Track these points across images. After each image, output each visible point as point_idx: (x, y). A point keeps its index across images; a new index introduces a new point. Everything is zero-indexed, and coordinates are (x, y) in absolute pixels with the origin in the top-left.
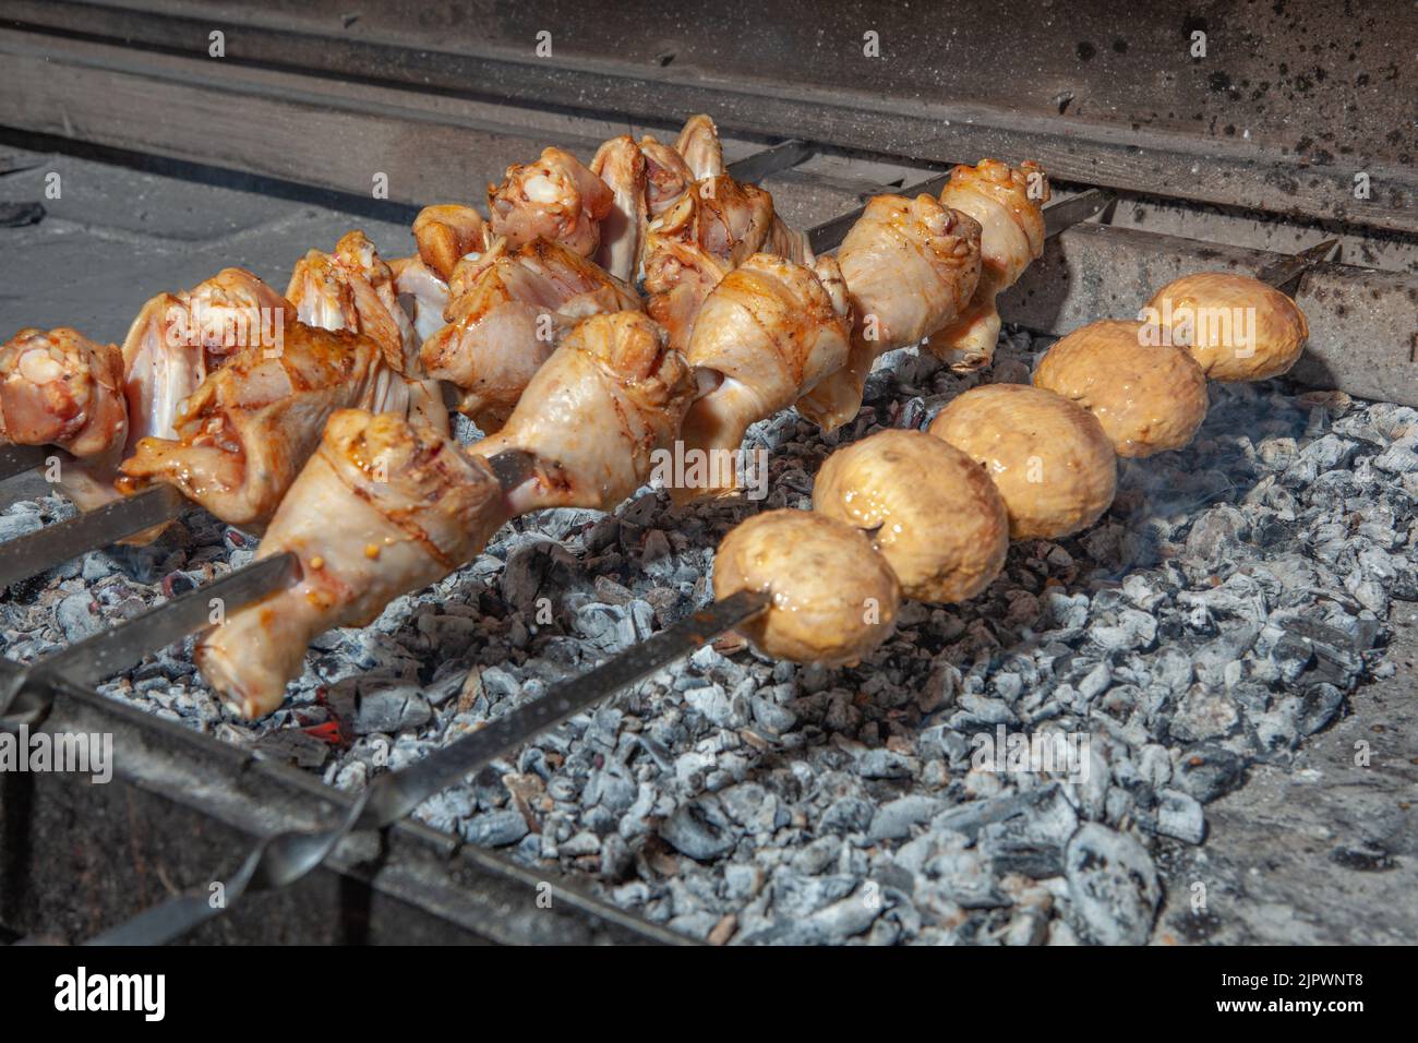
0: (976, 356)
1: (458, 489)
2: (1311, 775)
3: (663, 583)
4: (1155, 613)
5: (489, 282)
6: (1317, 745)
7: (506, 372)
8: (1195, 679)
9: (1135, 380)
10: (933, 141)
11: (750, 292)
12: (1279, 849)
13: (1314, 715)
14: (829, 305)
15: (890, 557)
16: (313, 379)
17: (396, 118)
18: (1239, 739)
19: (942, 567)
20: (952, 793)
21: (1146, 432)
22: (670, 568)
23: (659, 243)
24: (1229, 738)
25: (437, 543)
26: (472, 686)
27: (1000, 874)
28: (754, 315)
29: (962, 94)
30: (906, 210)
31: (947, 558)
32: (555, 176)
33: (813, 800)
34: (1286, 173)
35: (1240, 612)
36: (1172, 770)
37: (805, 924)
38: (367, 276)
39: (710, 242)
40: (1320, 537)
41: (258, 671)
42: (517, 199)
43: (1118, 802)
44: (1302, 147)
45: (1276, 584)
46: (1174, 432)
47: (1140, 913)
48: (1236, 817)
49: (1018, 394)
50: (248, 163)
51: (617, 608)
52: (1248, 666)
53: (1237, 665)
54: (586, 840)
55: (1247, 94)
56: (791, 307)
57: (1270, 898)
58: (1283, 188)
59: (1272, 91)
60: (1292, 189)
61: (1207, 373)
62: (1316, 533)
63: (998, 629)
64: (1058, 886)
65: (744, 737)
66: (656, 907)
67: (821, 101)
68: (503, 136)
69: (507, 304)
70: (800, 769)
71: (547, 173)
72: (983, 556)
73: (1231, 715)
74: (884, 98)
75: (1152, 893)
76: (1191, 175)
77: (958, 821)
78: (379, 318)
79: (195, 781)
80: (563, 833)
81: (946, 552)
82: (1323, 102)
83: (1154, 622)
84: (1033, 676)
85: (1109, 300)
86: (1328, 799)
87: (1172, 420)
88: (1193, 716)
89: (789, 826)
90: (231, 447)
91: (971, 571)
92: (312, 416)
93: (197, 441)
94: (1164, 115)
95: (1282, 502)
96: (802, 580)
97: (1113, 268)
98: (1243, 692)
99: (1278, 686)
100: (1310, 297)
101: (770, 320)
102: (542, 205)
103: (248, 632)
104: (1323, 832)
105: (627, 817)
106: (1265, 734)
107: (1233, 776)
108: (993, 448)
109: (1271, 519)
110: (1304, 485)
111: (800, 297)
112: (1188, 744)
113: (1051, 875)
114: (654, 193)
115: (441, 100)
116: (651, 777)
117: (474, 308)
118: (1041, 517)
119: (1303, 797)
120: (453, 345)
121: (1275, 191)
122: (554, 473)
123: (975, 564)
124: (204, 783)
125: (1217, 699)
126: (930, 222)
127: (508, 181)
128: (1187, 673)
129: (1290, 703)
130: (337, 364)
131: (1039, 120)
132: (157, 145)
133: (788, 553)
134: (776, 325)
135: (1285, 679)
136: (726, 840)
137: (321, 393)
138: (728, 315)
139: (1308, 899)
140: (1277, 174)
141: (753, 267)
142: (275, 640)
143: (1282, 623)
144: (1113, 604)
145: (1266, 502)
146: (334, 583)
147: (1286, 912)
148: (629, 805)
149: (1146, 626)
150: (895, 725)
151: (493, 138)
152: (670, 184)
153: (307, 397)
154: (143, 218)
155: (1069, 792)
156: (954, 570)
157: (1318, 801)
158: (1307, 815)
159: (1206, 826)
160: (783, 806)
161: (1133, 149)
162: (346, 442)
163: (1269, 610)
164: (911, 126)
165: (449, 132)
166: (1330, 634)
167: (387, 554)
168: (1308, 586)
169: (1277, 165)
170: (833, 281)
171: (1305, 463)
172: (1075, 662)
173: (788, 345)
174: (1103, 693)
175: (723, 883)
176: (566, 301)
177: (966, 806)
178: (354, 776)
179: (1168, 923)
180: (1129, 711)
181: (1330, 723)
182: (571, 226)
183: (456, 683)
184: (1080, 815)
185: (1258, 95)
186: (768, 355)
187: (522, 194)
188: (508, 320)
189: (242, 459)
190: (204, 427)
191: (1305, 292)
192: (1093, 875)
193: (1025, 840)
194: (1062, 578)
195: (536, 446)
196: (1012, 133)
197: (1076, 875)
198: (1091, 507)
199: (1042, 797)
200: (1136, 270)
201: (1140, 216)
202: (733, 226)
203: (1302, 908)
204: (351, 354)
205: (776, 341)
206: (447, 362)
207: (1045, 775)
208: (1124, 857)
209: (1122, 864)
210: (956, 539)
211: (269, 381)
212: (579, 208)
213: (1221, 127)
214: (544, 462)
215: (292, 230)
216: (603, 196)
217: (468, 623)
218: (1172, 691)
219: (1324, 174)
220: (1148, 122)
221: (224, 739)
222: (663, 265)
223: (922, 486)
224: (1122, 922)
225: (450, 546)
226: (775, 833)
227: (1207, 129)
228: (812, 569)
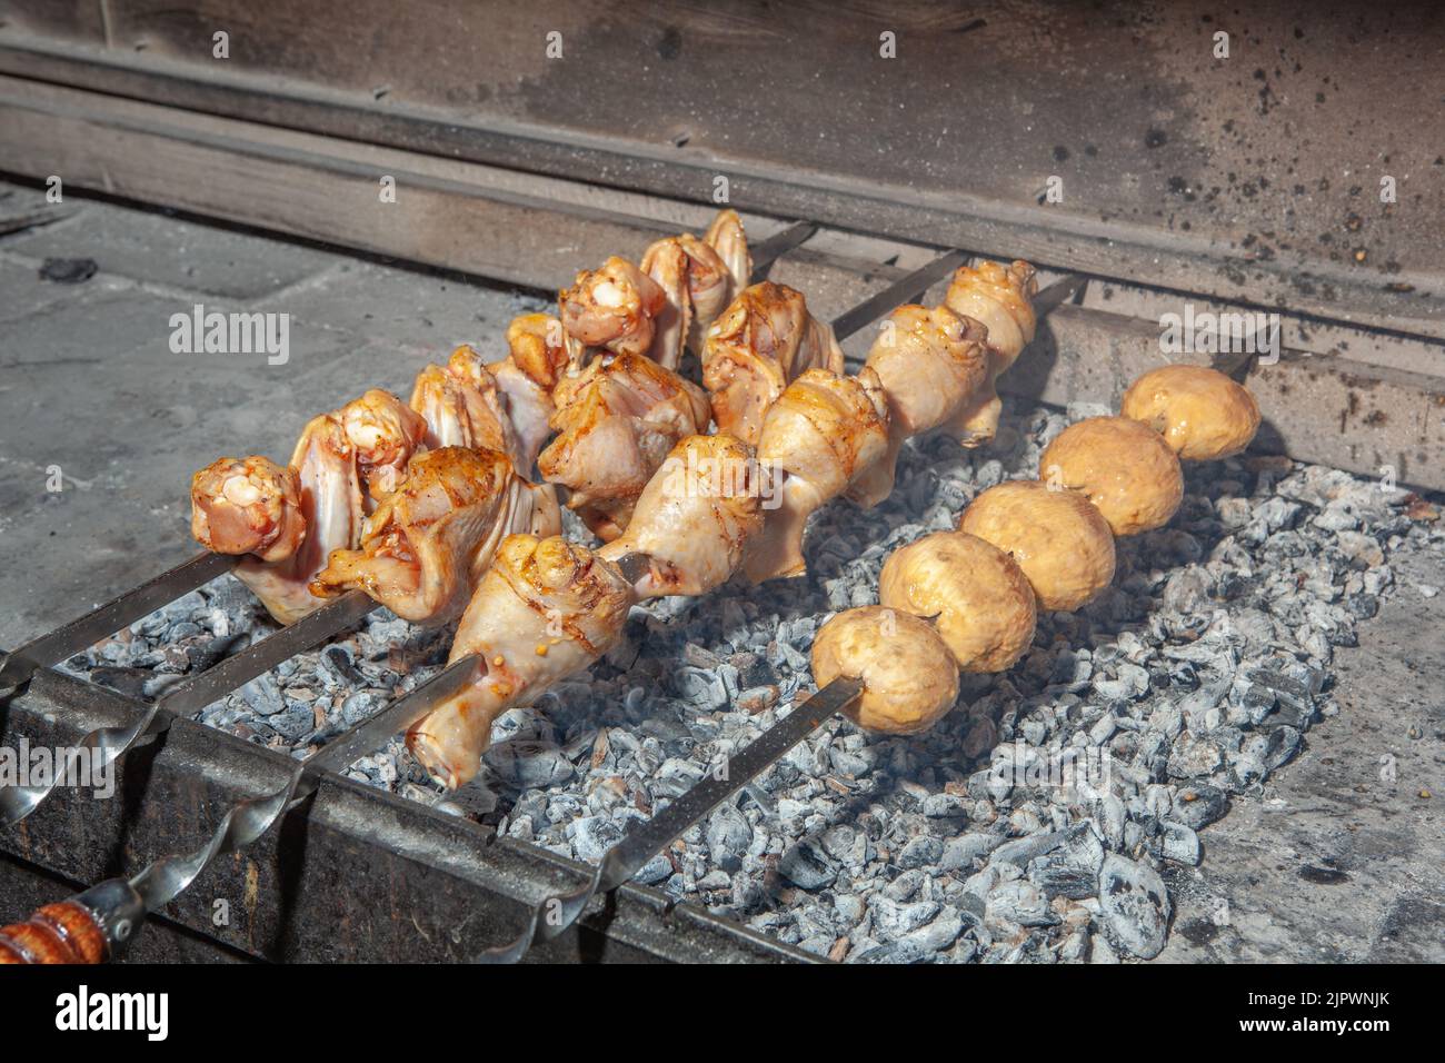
0: (982, 435)
1: (608, 597)
2: (1278, 803)
3: (742, 647)
4: (1146, 666)
5: (594, 400)
6: (1281, 778)
7: (609, 475)
8: (1184, 726)
9: (1125, 473)
10: (927, 226)
11: (810, 405)
12: (1258, 867)
13: (1278, 753)
14: (874, 412)
15: (946, 639)
16: (466, 495)
17: (433, 190)
18: (1222, 775)
19: (987, 647)
20: (1002, 828)
21: (1136, 516)
22: (746, 634)
23: (717, 347)
24: (1214, 775)
25: (591, 640)
26: (602, 745)
27: (1050, 899)
28: (814, 424)
29: (949, 184)
30: (928, 320)
31: (992, 640)
32: (620, 284)
33: (890, 836)
34: (1235, 267)
35: (1215, 664)
36: (1171, 804)
37: (904, 942)
38: (476, 385)
39: (759, 345)
40: (1274, 593)
41: (460, 752)
42: (588, 303)
43: (1133, 833)
44: (1248, 243)
45: (1242, 638)
46: (1158, 515)
47: (1158, 926)
48: (1224, 842)
49: (1035, 491)
50: (289, 224)
51: (708, 671)
52: (1224, 712)
53: (1216, 712)
54: (717, 877)
55: (1201, 196)
56: (844, 417)
57: (1253, 909)
58: (1233, 279)
59: (1222, 195)
60: (1240, 280)
61: (1178, 454)
62: (1271, 589)
63: (1018, 681)
64: (1092, 905)
65: (828, 784)
66: (786, 932)
67: (823, 186)
68: (534, 210)
69: (609, 417)
70: (879, 812)
71: (612, 280)
72: (1020, 637)
73: (1216, 757)
74: (880, 184)
75: (1165, 909)
76: (1153, 265)
77: (1012, 854)
78: (485, 419)
79: (444, 851)
80: (700, 871)
81: (991, 635)
82: (1266, 207)
83: (1147, 675)
84: (1052, 724)
85: (1086, 373)
86: (1292, 824)
87: (1156, 505)
88: (1186, 759)
89: (875, 860)
90: (405, 556)
91: (1010, 649)
92: (467, 527)
93: (378, 553)
94: (1129, 210)
95: (1240, 561)
96: (887, 668)
97: (1089, 347)
98: (1221, 735)
99: (1247, 727)
100: (1258, 377)
101: (827, 427)
102: (608, 309)
103: (451, 721)
104: (1291, 851)
105: (749, 856)
106: (1241, 771)
107: (1219, 808)
108: (1018, 539)
109: (1233, 575)
110: (1258, 544)
111: (851, 406)
112: (1184, 780)
113: (1086, 897)
114: (694, 285)
115: (467, 168)
116: (760, 820)
117: (583, 423)
118: (1058, 596)
119: (1272, 822)
120: (566, 455)
121: (1225, 282)
122: (665, 570)
123: (1013, 643)
124: (452, 853)
125: (1204, 745)
126: (947, 330)
127: (579, 287)
128: (1177, 721)
129: (1258, 742)
130: (481, 480)
131: (1019, 209)
132: (197, 204)
133: (874, 646)
134: (832, 432)
135: (1254, 722)
136: (829, 874)
137: (473, 507)
138: (793, 423)
139: (1283, 908)
140: (1227, 265)
141: (811, 381)
142: (471, 727)
143: (1250, 676)
144: (1111, 657)
145: (1227, 561)
146: (512, 677)
147: (1267, 919)
148: (746, 846)
149: (1140, 679)
150: (948, 771)
151: (525, 211)
152: (708, 278)
153: (463, 511)
154: (190, 272)
155: (1096, 828)
156: (998, 648)
157: (1284, 826)
158: (1277, 838)
159: (1202, 848)
160: (870, 843)
161: (1103, 241)
162: (519, 564)
163: (1238, 660)
164: (907, 213)
165: (483, 204)
166: (1287, 684)
167: (553, 652)
168: (1266, 639)
169: (1227, 259)
170: (875, 390)
171: (1257, 524)
172: (1085, 710)
173: (841, 447)
174: (1111, 738)
175: (834, 911)
176: (650, 409)
177: (1018, 842)
178: (524, 827)
179: (1177, 931)
180: (1132, 753)
181: (1290, 760)
182: (634, 325)
183: (588, 743)
184: (1105, 846)
185: (1210, 198)
186: (825, 456)
187: (592, 299)
188: (610, 432)
189: (417, 567)
190: (384, 541)
191: (1254, 372)
192: (1121, 897)
193: (1065, 869)
194: (1067, 634)
195: (653, 549)
196: (997, 223)
197: (1106, 898)
198: (1097, 586)
199: (1075, 834)
200: (1108, 350)
201: (1108, 295)
202: (777, 329)
203: (1279, 916)
204: (491, 470)
205: (832, 445)
206: (561, 469)
207: (1074, 813)
208: (1143, 881)
209: (1142, 888)
210: (998, 624)
211: (433, 501)
212: (640, 311)
213: (1178, 223)
214: (659, 562)
215: (331, 285)
216: (658, 297)
217: (588, 688)
218: (1166, 737)
219: (1267, 270)
220: (1115, 216)
221: (411, 797)
222: (720, 365)
223: (970, 581)
224: (1144, 933)
225: (600, 642)
226: (866, 866)
227: (1166, 224)
228: (894, 658)
